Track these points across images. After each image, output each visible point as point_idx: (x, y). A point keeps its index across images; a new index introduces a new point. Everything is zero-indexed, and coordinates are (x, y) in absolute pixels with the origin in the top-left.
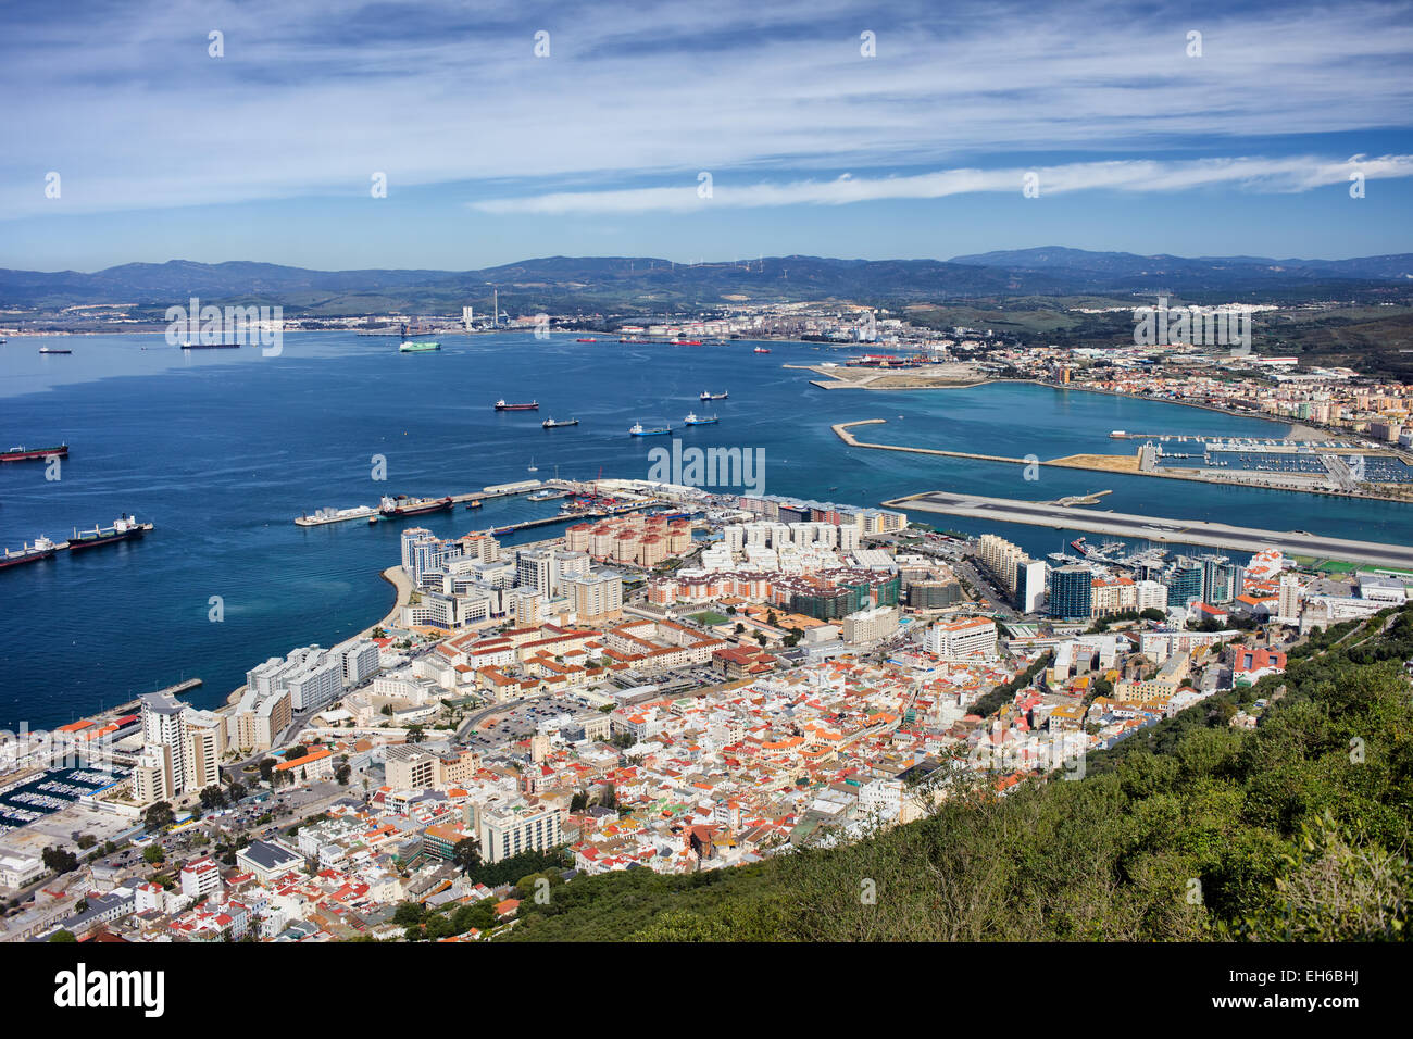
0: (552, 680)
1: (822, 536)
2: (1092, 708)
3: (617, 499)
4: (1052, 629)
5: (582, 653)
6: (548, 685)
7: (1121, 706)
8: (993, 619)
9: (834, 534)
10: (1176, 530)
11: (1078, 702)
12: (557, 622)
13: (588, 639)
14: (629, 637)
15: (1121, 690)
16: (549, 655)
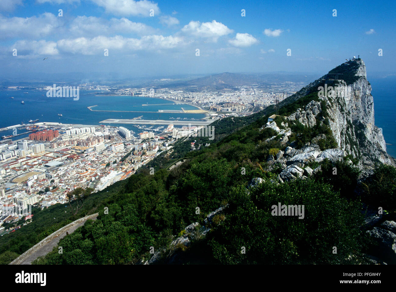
0: (30, 168)
1: (87, 131)
2: (142, 157)
3: (42, 127)
4: (134, 143)
5: (37, 161)
6: (29, 169)
7: (147, 156)
8: (123, 143)
9: (90, 130)
10: (155, 122)
11: (140, 156)
12: (29, 155)
13: (37, 158)
14: (47, 156)
15: (148, 153)
16: (29, 163)
